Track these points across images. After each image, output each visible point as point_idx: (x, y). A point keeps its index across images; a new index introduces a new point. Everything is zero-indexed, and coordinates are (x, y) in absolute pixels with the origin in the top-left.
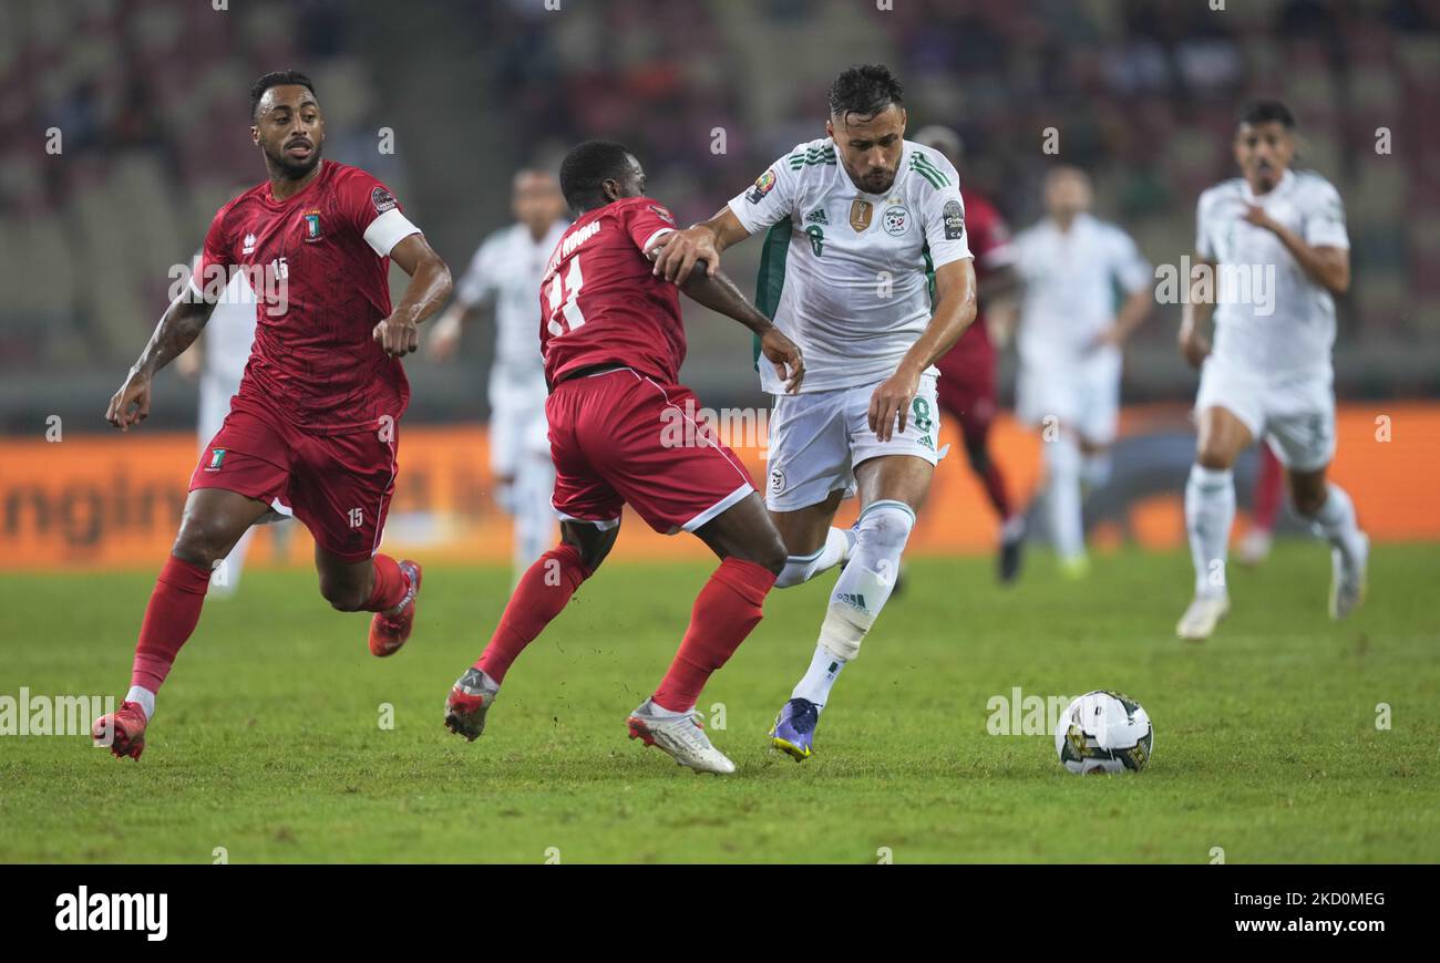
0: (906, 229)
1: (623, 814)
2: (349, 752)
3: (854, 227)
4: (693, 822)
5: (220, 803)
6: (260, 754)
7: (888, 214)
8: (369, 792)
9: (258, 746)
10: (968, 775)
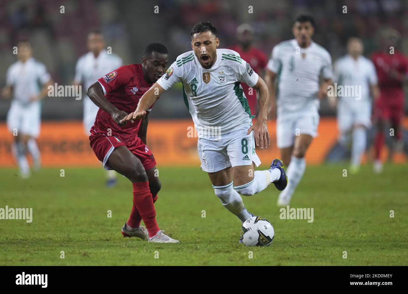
0: (225, 82)
1: (196, 249)
2: (107, 228)
3: (205, 82)
4: (219, 251)
5: (64, 244)
6: (78, 228)
7: (219, 77)
8: (113, 241)
9: (77, 225)
10: (310, 237)
